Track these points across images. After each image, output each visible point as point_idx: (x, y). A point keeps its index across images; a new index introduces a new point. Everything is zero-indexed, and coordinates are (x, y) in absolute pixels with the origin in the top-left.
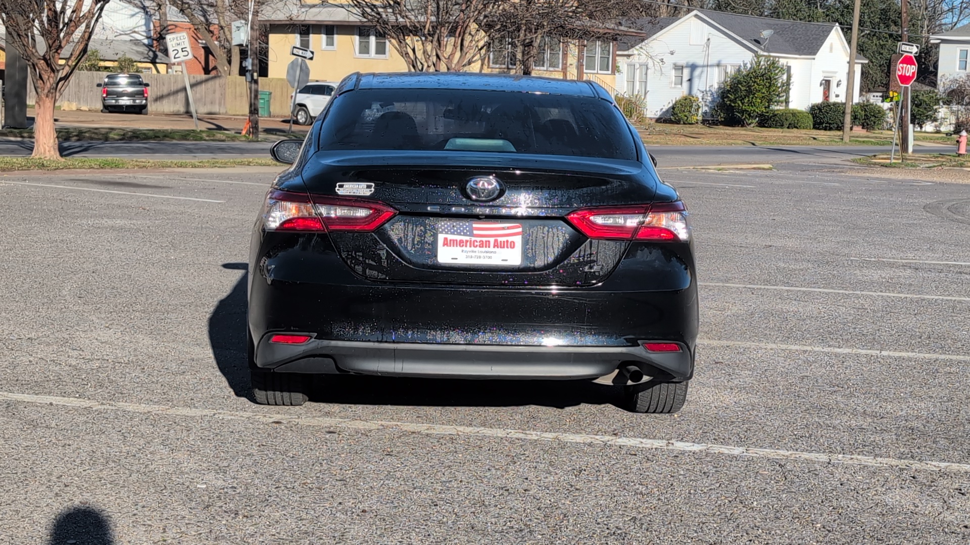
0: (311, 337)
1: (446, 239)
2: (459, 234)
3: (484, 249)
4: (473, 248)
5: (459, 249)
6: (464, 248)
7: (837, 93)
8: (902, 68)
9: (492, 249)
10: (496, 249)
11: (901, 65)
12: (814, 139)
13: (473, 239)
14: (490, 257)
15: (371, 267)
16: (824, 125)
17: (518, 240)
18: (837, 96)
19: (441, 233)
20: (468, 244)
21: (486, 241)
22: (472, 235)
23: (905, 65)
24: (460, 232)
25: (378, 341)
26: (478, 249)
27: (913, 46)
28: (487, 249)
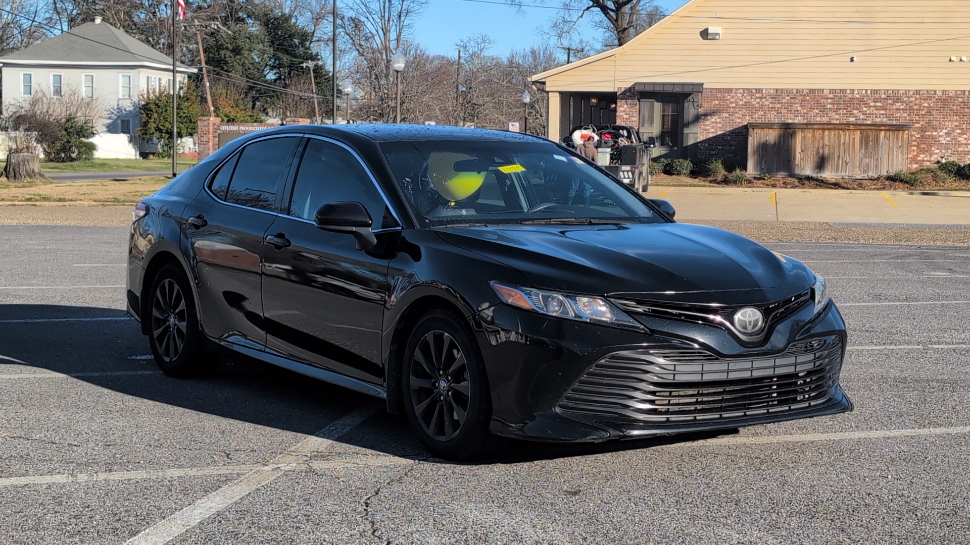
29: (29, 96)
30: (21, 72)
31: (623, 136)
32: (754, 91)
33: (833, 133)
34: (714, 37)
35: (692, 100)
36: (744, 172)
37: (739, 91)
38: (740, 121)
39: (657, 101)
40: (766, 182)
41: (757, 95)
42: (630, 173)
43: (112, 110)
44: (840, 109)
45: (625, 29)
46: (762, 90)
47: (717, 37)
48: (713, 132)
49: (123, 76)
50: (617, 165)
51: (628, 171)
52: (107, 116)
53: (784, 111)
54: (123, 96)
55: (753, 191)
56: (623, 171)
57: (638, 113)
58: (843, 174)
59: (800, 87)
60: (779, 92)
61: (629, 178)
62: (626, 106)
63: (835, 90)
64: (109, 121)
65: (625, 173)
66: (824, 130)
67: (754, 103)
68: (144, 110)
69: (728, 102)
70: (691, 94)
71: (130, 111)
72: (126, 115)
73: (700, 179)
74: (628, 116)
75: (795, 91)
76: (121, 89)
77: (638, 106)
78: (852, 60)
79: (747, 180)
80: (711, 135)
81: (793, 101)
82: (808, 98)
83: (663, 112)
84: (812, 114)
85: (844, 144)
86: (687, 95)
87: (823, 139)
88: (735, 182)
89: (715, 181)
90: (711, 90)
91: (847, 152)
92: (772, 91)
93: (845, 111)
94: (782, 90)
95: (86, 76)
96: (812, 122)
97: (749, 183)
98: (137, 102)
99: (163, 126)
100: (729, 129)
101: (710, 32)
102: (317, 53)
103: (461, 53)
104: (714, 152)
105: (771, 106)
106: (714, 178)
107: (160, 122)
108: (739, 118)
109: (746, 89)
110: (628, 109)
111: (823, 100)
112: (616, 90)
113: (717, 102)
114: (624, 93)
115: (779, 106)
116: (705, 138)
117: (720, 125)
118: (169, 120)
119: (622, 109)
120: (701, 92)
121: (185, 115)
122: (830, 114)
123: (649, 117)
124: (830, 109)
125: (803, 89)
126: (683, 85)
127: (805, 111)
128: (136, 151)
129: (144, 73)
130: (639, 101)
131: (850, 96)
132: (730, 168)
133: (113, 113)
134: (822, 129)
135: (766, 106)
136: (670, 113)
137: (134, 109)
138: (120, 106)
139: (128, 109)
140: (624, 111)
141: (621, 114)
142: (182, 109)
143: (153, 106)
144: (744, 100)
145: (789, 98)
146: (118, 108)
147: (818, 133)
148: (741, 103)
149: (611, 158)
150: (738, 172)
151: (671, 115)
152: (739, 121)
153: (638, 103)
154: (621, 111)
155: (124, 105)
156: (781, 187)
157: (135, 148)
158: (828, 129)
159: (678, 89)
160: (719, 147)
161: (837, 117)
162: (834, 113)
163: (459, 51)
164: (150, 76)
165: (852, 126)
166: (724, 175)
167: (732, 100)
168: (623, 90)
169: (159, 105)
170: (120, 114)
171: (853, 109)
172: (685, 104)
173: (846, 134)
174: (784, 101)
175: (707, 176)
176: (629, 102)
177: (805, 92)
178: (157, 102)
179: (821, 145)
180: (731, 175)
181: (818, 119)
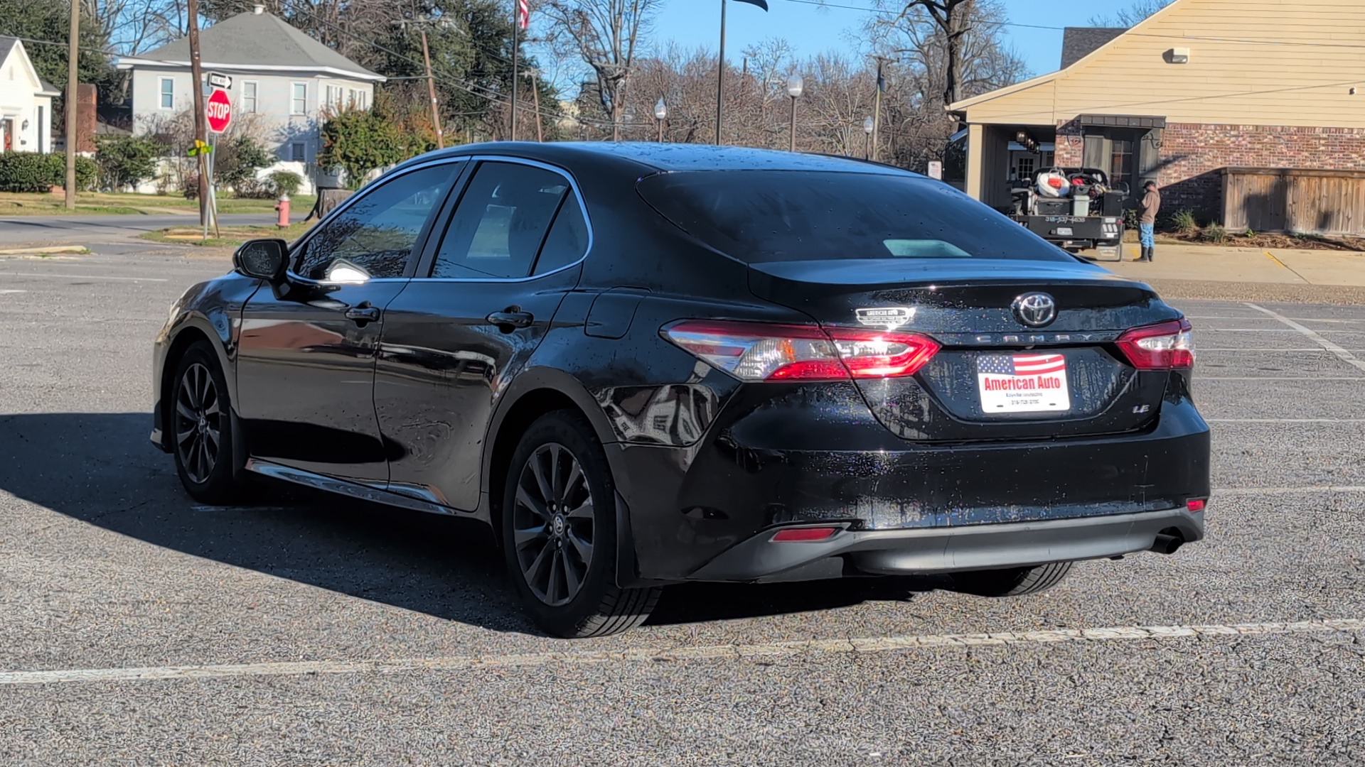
0: (841, 529)
1: (987, 380)
2: (1000, 372)
3: (1029, 391)
4: (1017, 391)
5: (1002, 392)
6: (1008, 391)
7: (22, 139)
8: (213, 107)
9: (1037, 390)
10: (1042, 390)
11: (212, 103)
12: (19, 205)
13: (1016, 377)
14: (1037, 402)
15: (909, 424)
16: (12, 185)
17: (1061, 375)
18: (23, 143)
19: (981, 372)
20: (1012, 384)
21: (1030, 380)
22: (1014, 373)
23: (216, 104)
24: (1001, 370)
25: (932, 528)
26: (1023, 391)
27: (224, 77)
28: (1032, 391)
29: (169, 109)
30: (160, 76)
31: (1097, 182)
32: (1229, 128)
33: (1332, 182)
34: (1181, 60)
35: (1150, 137)
36: (1221, 227)
37: (1209, 127)
38: (1210, 162)
39: (1106, 138)
40: (1249, 239)
41: (1232, 133)
42: (1115, 227)
43: (282, 130)
44: (1335, 152)
45: (959, 34)
46: (1238, 126)
47: (1184, 60)
48: (1175, 178)
49: (296, 85)
50: (1098, 216)
51: (1112, 224)
52: (275, 138)
53: (1265, 153)
54: (296, 111)
55: (1240, 251)
56: (1107, 224)
57: (1081, 152)
58: (1344, 232)
59: (1286, 124)
60: (1260, 130)
61: (1113, 232)
62: (1066, 143)
63: (1330, 128)
64: (278, 145)
65: (1109, 226)
66: (1321, 177)
67: (1228, 142)
68: (326, 131)
69: (1195, 141)
70: (1149, 130)
71: (305, 131)
72: (301, 137)
73: (1165, 235)
74: (1069, 156)
75: (1279, 129)
76: (293, 102)
77: (1082, 144)
78: (1351, 92)
79: (1227, 237)
80: (1173, 181)
81: (1277, 140)
82: (1295, 137)
83: (1114, 151)
84: (1300, 157)
85: (1346, 194)
86: (1143, 131)
87: (1320, 188)
88: (1212, 239)
89: (1185, 238)
90: (1175, 125)
91: (1349, 204)
92: (1251, 128)
93: (1341, 155)
94: (1263, 128)
95: (246, 83)
96: (1300, 168)
97: (1230, 240)
98: (314, 120)
99: (352, 152)
100: (1196, 173)
101: (1176, 53)
102: (533, 57)
103: (748, 62)
104: (1177, 202)
105: (1249, 146)
106: (1183, 234)
107: (348, 147)
108: (1209, 160)
109: (1219, 125)
110: (1069, 147)
111: (1314, 141)
112: (1055, 123)
113: (1182, 140)
114: (1065, 127)
115: (1259, 146)
116: (1165, 185)
117: (1185, 169)
118: (359, 144)
119: (1061, 146)
120: (1164, 128)
121: (380, 139)
122: (1323, 157)
123: (1096, 157)
124: (1323, 151)
125: (1290, 127)
126: (1140, 118)
127: (1292, 153)
128: (312, 186)
129: (323, 82)
130: (1084, 137)
131: (1349, 136)
132: (1202, 223)
133: (282, 134)
134: (1319, 177)
135: (1242, 146)
136: (1122, 153)
137: (312, 129)
138: (292, 125)
139: (302, 129)
140: (1065, 149)
141: (1061, 153)
142: (376, 131)
143: (339, 127)
144: (1216, 138)
145: (1271, 137)
146: (290, 128)
147: (1315, 181)
148: (1211, 141)
149: (1090, 209)
150: (1213, 226)
151: (1124, 155)
152: (1210, 164)
153: (1082, 139)
154: (1061, 150)
155: (298, 123)
156: (1269, 247)
157: (311, 181)
158: (1327, 177)
159: (1134, 124)
160: (1182, 196)
161: (1331, 161)
162: (1328, 157)
163: (745, 60)
164: (330, 85)
165: (1356, 174)
166: (1195, 231)
167: (1201, 138)
168: (1064, 123)
169: (348, 124)
170: (292, 136)
171: (1352, 152)
172: (1142, 142)
173: (1348, 184)
174: (1265, 140)
175: (1176, 231)
176: (1071, 138)
177: (1292, 130)
178: (344, 120)
179: (1317, 196)
180: (1207, 230)
181: (1308, 164)
